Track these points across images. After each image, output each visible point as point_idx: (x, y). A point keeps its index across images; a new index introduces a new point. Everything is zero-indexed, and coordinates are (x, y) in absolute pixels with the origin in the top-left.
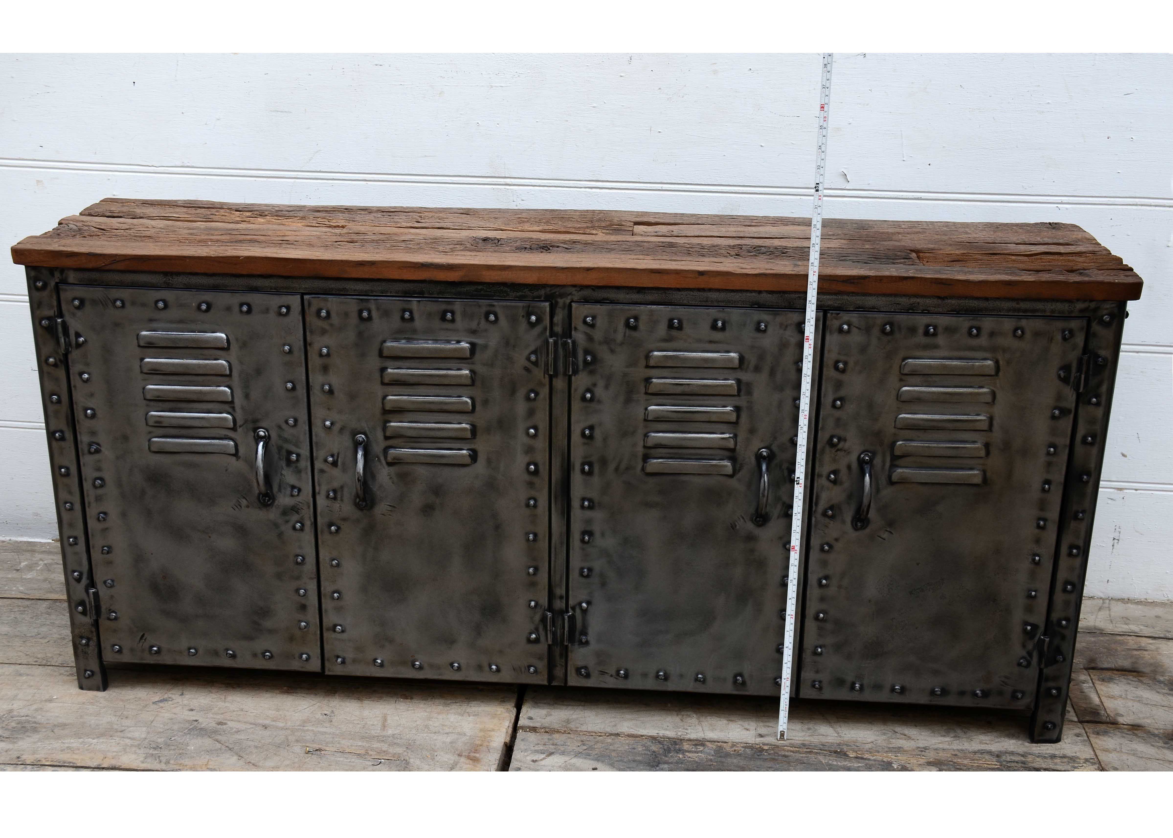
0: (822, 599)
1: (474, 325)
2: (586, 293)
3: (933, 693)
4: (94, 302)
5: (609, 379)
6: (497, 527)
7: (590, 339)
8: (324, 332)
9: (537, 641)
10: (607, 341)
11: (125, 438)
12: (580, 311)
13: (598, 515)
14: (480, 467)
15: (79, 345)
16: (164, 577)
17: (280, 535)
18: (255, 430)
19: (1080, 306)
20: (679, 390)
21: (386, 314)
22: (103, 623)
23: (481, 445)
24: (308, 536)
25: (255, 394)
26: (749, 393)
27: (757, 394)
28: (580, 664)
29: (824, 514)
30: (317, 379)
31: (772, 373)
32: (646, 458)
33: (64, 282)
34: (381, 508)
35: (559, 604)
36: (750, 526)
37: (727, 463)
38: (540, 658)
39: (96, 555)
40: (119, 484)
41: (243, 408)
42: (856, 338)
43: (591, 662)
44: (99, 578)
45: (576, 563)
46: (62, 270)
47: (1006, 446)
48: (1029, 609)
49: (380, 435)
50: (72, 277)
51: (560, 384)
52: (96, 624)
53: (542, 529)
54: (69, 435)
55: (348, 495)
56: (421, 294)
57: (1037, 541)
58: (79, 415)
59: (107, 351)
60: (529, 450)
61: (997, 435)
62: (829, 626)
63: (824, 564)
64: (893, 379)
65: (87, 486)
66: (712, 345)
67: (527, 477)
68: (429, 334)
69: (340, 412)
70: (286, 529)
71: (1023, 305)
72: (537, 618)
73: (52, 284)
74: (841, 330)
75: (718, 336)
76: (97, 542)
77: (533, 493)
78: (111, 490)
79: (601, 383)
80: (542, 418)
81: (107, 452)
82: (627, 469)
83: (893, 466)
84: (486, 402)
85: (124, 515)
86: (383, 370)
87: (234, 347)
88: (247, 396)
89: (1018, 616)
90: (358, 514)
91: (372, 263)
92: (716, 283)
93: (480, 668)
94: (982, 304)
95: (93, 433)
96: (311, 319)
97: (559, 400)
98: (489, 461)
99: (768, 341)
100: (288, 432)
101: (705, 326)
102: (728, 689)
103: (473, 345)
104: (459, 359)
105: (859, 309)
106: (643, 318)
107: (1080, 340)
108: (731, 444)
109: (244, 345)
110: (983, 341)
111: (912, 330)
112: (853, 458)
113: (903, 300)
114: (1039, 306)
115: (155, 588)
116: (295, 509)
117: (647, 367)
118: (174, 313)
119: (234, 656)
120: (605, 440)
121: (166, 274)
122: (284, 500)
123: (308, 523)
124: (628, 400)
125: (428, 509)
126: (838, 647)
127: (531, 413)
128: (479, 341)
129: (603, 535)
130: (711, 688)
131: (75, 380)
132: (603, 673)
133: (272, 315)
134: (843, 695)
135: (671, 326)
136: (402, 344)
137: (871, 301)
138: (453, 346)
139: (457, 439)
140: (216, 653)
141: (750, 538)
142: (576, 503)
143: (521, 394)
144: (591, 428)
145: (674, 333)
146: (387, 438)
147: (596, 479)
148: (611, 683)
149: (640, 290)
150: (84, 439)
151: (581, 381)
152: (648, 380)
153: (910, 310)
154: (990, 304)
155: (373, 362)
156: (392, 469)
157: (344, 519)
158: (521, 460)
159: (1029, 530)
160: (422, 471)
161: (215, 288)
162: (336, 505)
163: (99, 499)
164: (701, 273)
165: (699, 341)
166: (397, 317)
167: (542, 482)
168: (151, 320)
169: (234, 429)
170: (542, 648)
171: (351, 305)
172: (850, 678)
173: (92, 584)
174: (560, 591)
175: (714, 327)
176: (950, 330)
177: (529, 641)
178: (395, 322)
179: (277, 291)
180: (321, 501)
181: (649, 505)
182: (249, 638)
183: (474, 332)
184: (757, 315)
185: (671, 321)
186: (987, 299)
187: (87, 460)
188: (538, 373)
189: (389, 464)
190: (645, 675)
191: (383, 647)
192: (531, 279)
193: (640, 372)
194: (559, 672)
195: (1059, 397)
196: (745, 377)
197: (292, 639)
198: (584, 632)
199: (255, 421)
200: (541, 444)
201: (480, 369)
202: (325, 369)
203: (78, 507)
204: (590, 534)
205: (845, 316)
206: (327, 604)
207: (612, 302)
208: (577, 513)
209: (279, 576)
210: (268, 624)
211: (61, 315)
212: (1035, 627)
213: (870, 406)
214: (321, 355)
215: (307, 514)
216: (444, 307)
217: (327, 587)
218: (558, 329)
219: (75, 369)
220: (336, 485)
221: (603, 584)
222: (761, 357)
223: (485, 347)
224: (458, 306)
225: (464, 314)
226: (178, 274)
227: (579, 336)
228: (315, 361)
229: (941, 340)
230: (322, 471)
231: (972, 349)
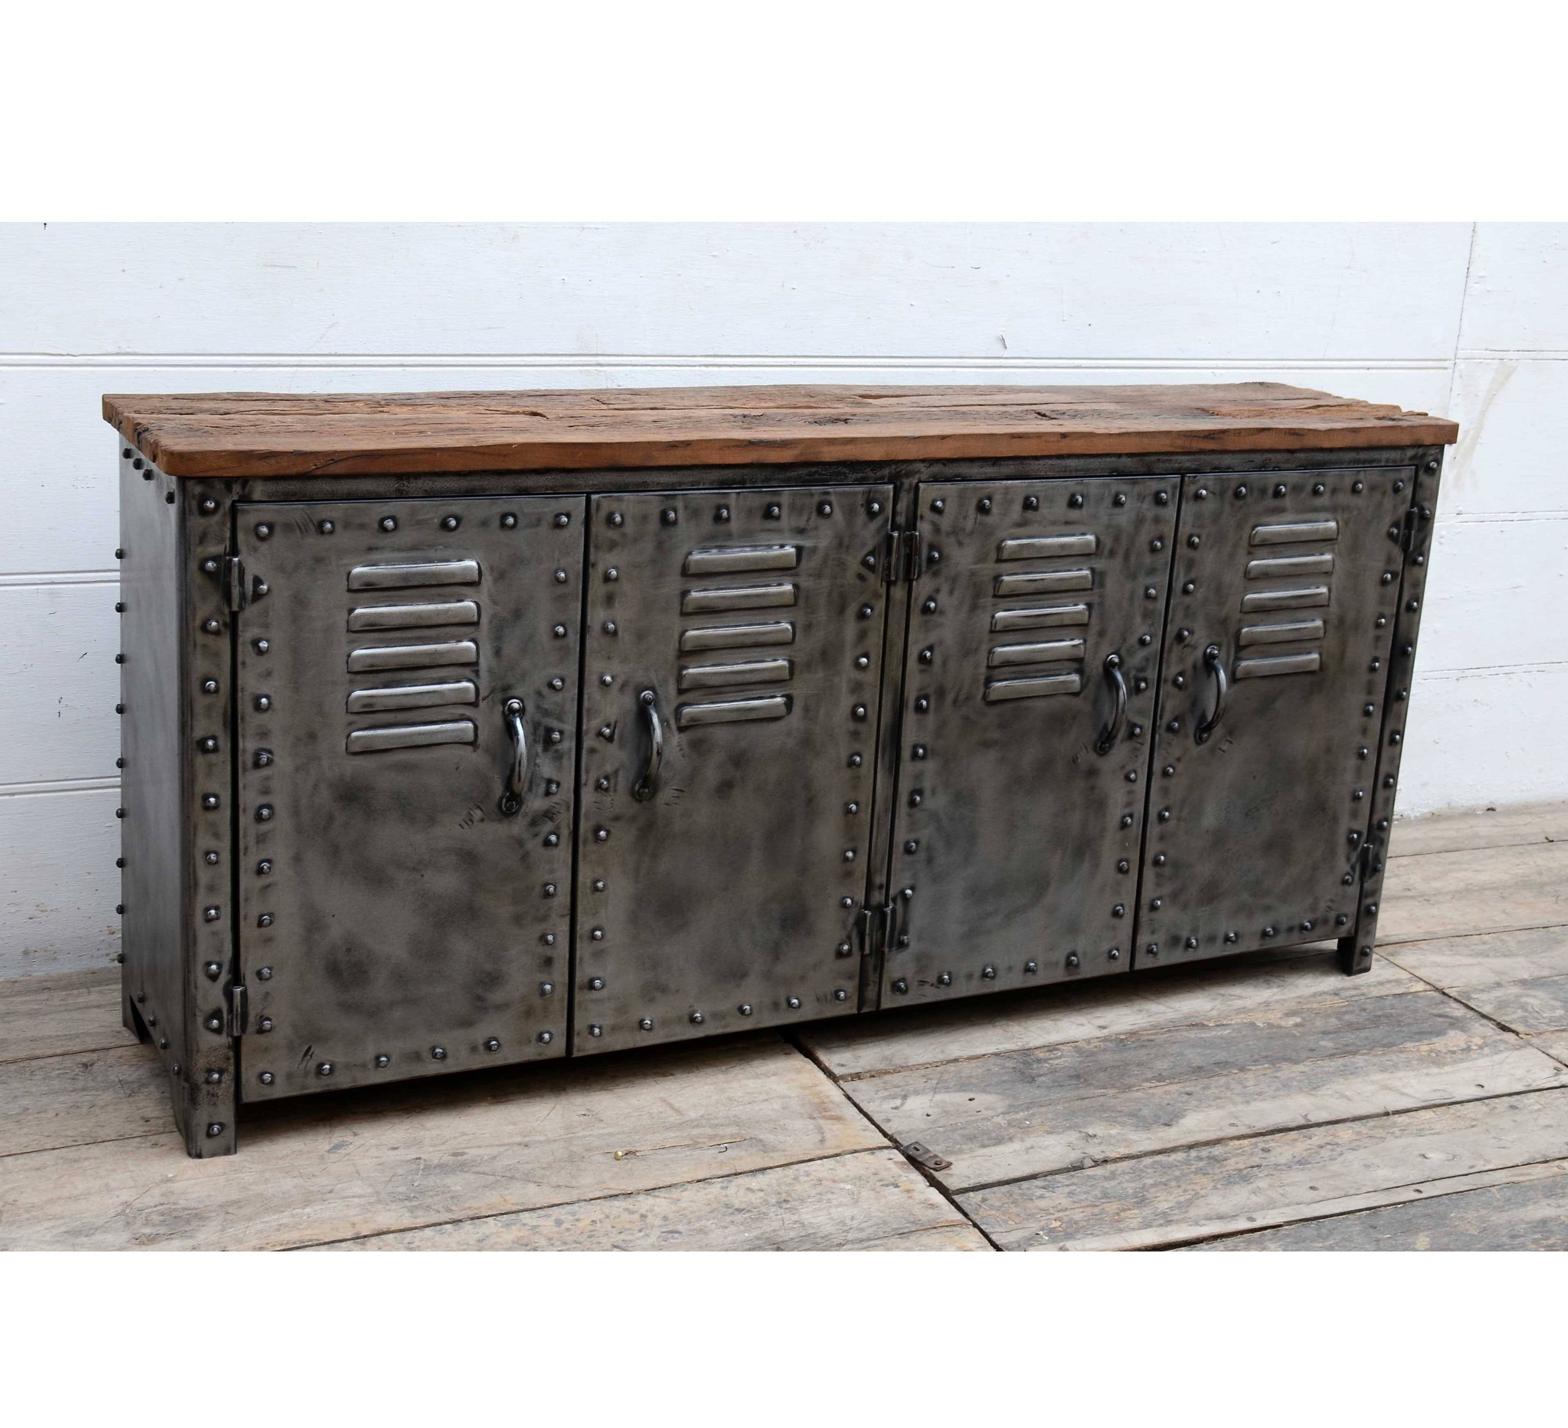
0: (1162, 838)
1: (802, 523)
2: (936, 469)
3: (1265, 934)
4: (288, 528)
5: (954, 580)
6: (810, 801)
7: (937, 530)
8: (613, 546)
9: (849, 953)
10: (956, 531)
11: (312, 736)
12: (928, 492)
13: (930, 766)
14: (795, 719)
15: (258, 596)
16: (348, 950)
17: (525, 857)
18: (504, 702)
19: (1410, 453)
20: (1032, 587)
21: (695, 513)
22: (250, 1040)
23: (799, 690)
24: (564, 853)
25: (510, 648)
26: (1102, 585)
27: (1111, 585)
28: (897, 975)
29: (1170, 729)
30: (597, 616)
31: (1126, 557)
32: (988, 681)
33: (246, 499)
34: (665, 795)
35: (878, 897)
36: (1092, 756)
37: (1075, 677)
38: (850, 978)
39: (248, 930)
40: (296, 812)
41: (490, 671)
42: (1209, 506)
43: (909, 972)
44: (248, 969)
45: (901, 837)
46: (245, 481)
47: (1341, 621)
48: (1354, 815)
49: (672, 689)
50: (258, 490)
51: (899, 593)
52: (236, 1045)
53: (865, 796)
54: (225, 744)
55: (623, 782)
56: (741, 484)
57: (1364, 731)
58: (245, 705)
59: (299, 601)
60: (857, 687)
61: (1334, 609)
62: (1167, 871)
63: (1165, 791)
64: (1242, 552)
65: (246, 820)
66: (1068, 526)
67: (851, 726)
68: (747, 537)
69: (624, 660)
70: (534, 845)
71: (1363, 456)
72: (851, 920)
73: (228, 503)
74: (1198, 497)
75: (1074, 514)
76: (250, 910)
77: (857, 747)
78: (282, 823)
79: (945, 588)
80: (874, 640)
81: (284, 763)
82: (967, 699)
83: (1237, 659)
84: (809, 627)
85: (297, 859)
86: (685, 593)
87: (487, 579)
88: (498, 652)
89: (1345, 824)
90: (636, 806)
91: (687, 444)
92: (1079, 447)
93: (776, 1006)
94: (1326, 457)
95: (264, 734)
96: (599, 528)
97: (897, 614)
98: (806, 709)
99: (1124, 518)
100: (551, 700)
101: (1063, 502)
102: (1059, 976)
103: (799, 549)
104: (781, 570)
105: (1216, 469)
106: (997, 497)
107: (1408, 492)
108: (1081, 653)
109: (500, 576)
110: (1324, 500)
111: (1263, 491)
112: (1199, 653)
113: (1258, 458)
114: (1375, 455)
115: (334, 971)
116: (548, 815)
117: (999, 561)
118: (406, 536)
119: (444, 1056)
120: (944, 663)
121: (400, 476)
122: (535, 803)
123: (565, 832)
124: (974, 607)
125: (725, 788)
126: (1175, 896)
127: (862, 635)
128: (807, 543)
129: (933, 792)
130: (1042, 978)
131: (245, 652)
132: (923, 983)
133: (544, 529)
134: (1178, 956)
135: (1028, 505)
136: (714, 555)
137: (1227, 460)
138: (776, 552)
139: (771, 683)
140: (417, 1057)
141: (1092, 772)
142: (906, 753)
143: (852, 610)
144: (931, 648)
145: (1030, 514)
146: (681, 692)
147: (931, 719)
148: (932, 995)
149: (996, 461)
150: (248, 745)
151: (923, 586)
152: (997, 579)
153: (1263, 467)
154: (1333, 457)
155: (673, 584)
156: (685, 737)
157: (616, 818)
158: (846, 702)
159: (1356, 719)
160: (722, 735)
161: (470, 493)
162: (608, 799)
163: (261, 839)
164: (1064, 436)
165: (1054, 523)
166: (708, 517)
167: (869, 730)
168: (370, 549)
169: (474, 705)
170: (854, 962)
171: (652, 502)
172: (1184, 934)
173: (236, 978)
174: (880, 879)
175: (1073, 504)
176: (1297, 489)
177: (840, 955)
178: (707, 524)
179: (554, 492)
180: (588, 796)
181: (986, 745)
182: (467, 1023)
183: (801, 531)
184: (1116, 485)
185: (1027, 498)
186: (1331, 450)
187: (250, 779)
188: (874, 581)
189: (681, 729)
190: (970, 977)
191: (652, 1000)
192: (877, 454)
193: (989, 568)
194: (871, 994)
195: (1389, 560)
196: (1099, 565)
197: (529, 1013)
198: (904, 931)
199: (506, 688)
200: (871, 677)
201: (805, 582)
202: (610, 600)
203: (226, 857)
204: (920, 792)
205: (1202, 478)
206: (583, 949)
207: (964, 479)
208: (907, 767)
209: (518, 920)
210: (497, 996)
211: (235, 551)
212: (1360, 834)
213: (1219, 589)
214: (607, 579)
215: (565, 819)
216: (768, 499)
217: (584, 924)
218: (901, 520)
219: (246, 635)
220: (609, 768)
221: (930, 860)
222: (1117, 539)
223: (814, 550)
224: (786, 495)
225: (793, 507)
226: (418, 475)
227: (924, 529)
228: (597, 588)
229: (1287, 502)
230: (592, 751)
231: (1316, 510)
